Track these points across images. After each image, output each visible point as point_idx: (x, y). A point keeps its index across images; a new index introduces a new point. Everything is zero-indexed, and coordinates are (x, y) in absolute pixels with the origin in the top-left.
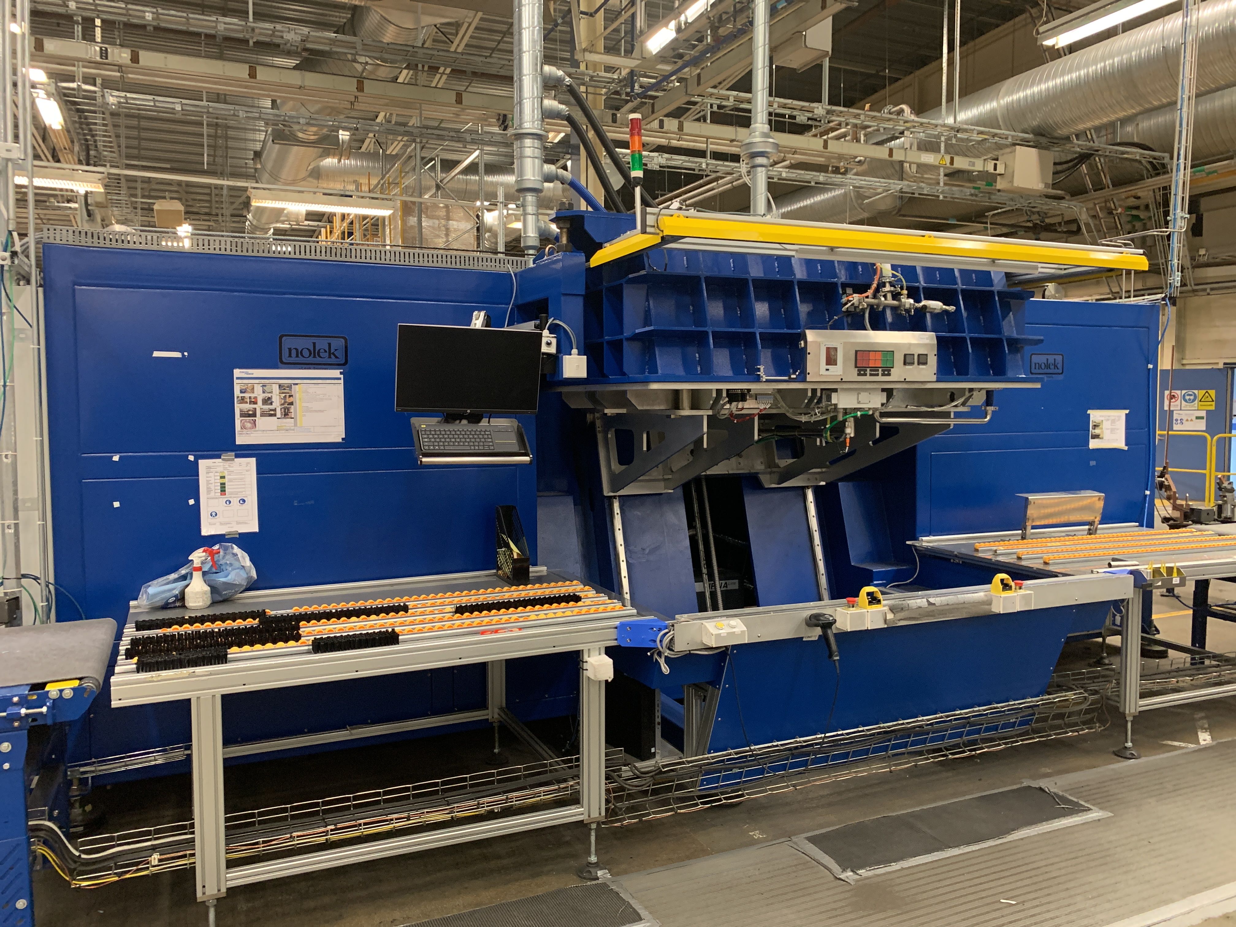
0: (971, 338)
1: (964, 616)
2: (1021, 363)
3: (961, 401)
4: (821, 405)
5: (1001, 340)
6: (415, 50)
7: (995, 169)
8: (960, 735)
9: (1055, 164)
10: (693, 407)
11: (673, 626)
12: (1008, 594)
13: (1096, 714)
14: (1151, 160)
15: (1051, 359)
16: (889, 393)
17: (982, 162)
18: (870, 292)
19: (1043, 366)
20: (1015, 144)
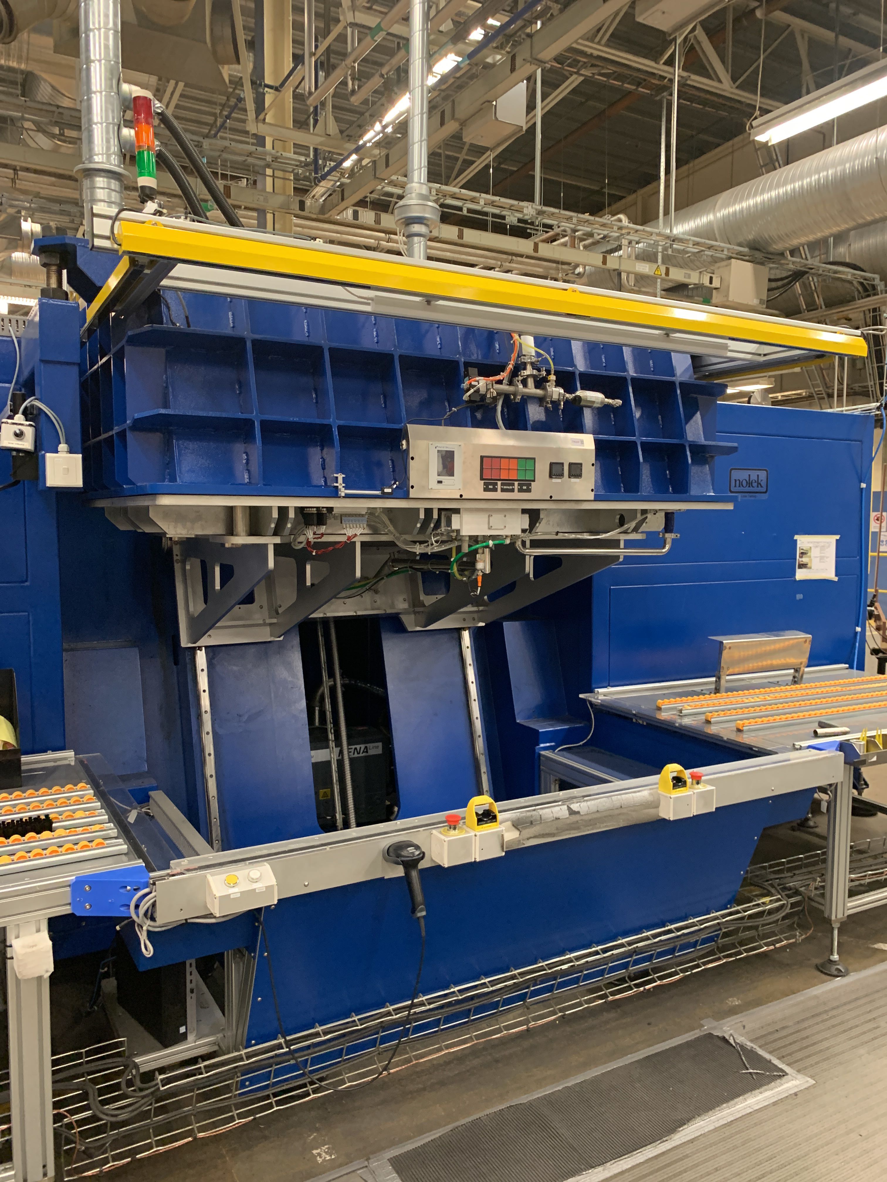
0: (643, 444)
1: (622, 824)
2: (709, 478)
3: (633, 524)
4: (439, 531)
5: (684, 446)
6: (60, 110)
7: (711, 283)
8: (625, 966)
9: (770, 280)
10: (253, 532)
11: (154, 884)
12: (681, 792)
13: (796, 919)
14: (862, 281)
15: (754, 475)
16: (534, 516)
17: (698, 274)
18: (504, 375)
19: (744, 483)
20: (730, 258)
